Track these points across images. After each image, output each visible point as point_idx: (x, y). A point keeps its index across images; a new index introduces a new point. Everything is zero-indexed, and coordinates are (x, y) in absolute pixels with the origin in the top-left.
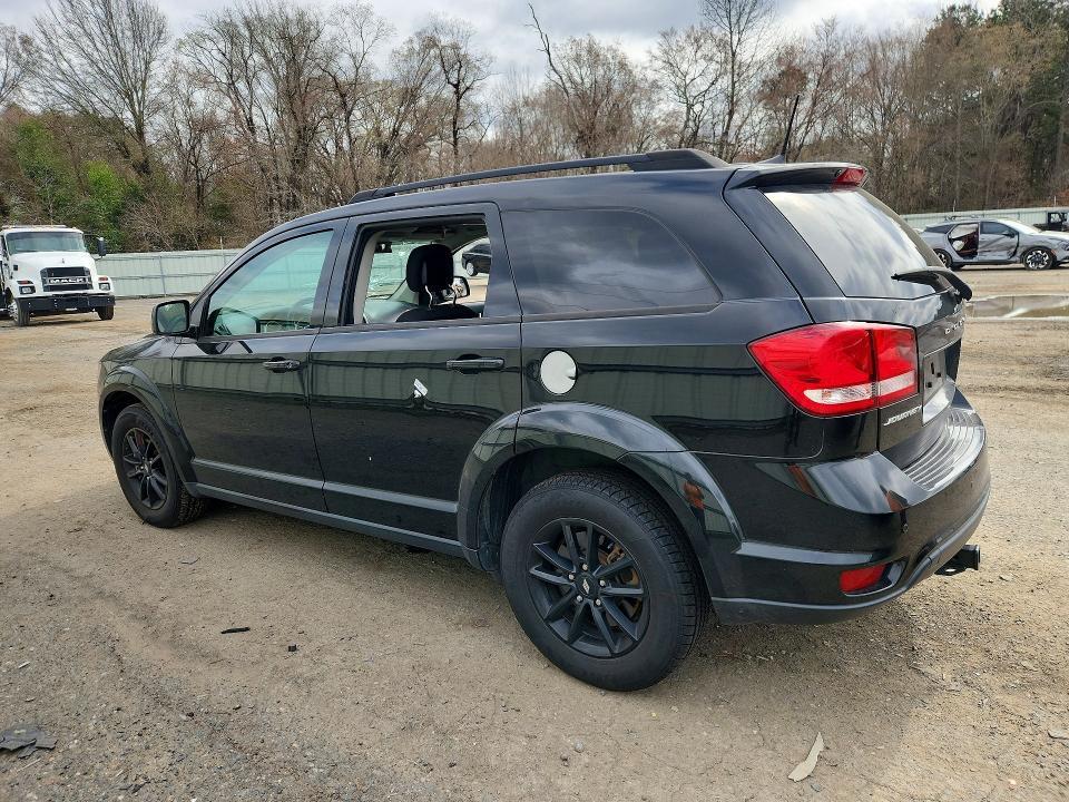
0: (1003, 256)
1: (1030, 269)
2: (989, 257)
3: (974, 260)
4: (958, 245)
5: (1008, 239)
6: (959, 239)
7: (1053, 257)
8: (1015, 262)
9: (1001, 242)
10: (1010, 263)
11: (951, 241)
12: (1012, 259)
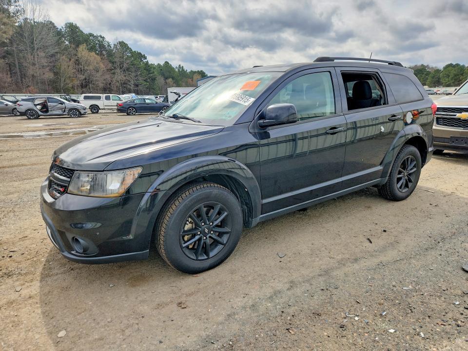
0: (60, 112)
1: (72, 118)
2: (55, 112)
3: (48, 114)
4: (39, 107)
5: (60, 105)
6: (38, 104)
7: (80, 113)
8: (66, 115)
9: (58, 106)
10: (63, 115)
11: (36, 105)
12: (64, 113)
